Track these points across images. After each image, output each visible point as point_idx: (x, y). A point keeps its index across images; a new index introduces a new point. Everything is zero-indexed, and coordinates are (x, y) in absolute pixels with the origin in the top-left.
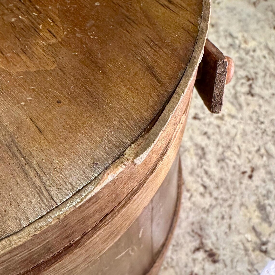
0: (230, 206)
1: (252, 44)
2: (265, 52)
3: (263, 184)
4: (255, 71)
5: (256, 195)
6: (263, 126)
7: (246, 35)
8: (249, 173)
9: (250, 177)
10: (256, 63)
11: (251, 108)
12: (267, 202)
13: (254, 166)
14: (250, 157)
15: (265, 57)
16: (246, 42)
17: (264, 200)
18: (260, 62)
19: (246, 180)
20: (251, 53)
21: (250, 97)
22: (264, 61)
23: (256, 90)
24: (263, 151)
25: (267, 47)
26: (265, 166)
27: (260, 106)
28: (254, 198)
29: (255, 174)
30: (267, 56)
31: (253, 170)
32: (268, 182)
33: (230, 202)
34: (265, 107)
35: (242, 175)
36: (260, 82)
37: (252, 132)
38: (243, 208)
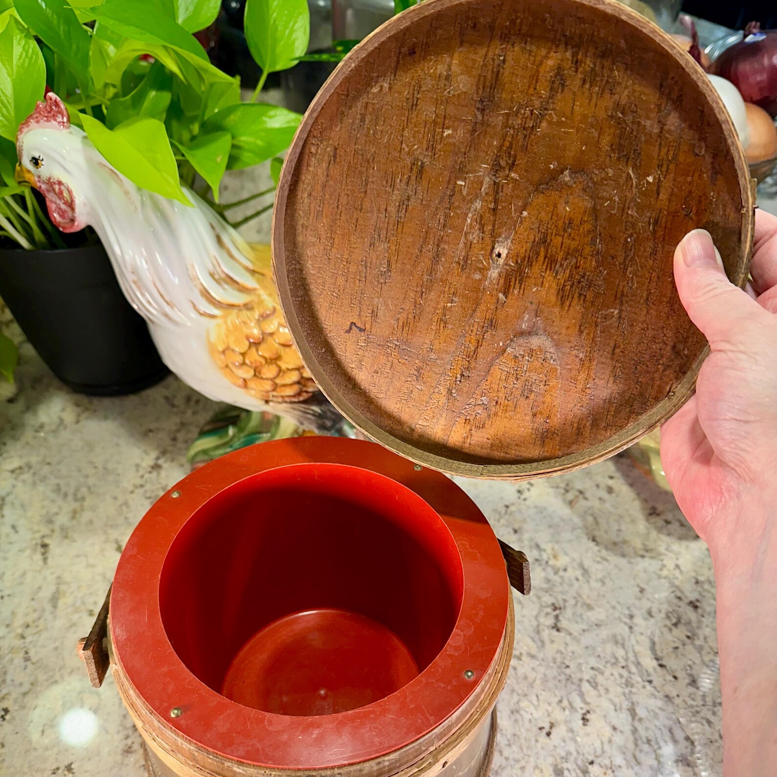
0: (523, 768)
1: (563, 561)
2: (579, 573)
3: (563, 744)
4: (565, 597)
5: (553, 756)
6: (568, 671)
7: (556, 547)
8: (547, 729)
9: (548, 734)
10: (566, 587)
11: (555, 646)
12: (565, 765)
13: (553, 721)
14: (550, 709)
15: (577, 579)
16: (555, 557)
17: (562, 763)
18: (571, 585)
19: (543, 738)
20: (561, 573)
21: (555, 632)
22: (576, 584)
23: (564, 623)
24: (565, 703)
25: (581, 566)
26: (566, 721)
27: (567, 644)
28: (550, 760)
29: (554, 732)
30: (580, 578)
31: (552, 726)
32: (568, 742)
33: (523, 763)
34: (573, 647)
35: (539, 731)
36: (568, 612)
37: (555, 678)
38: (537, 771)
